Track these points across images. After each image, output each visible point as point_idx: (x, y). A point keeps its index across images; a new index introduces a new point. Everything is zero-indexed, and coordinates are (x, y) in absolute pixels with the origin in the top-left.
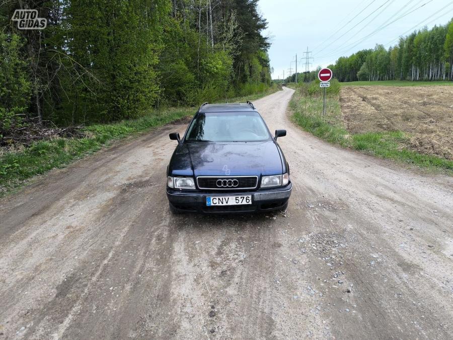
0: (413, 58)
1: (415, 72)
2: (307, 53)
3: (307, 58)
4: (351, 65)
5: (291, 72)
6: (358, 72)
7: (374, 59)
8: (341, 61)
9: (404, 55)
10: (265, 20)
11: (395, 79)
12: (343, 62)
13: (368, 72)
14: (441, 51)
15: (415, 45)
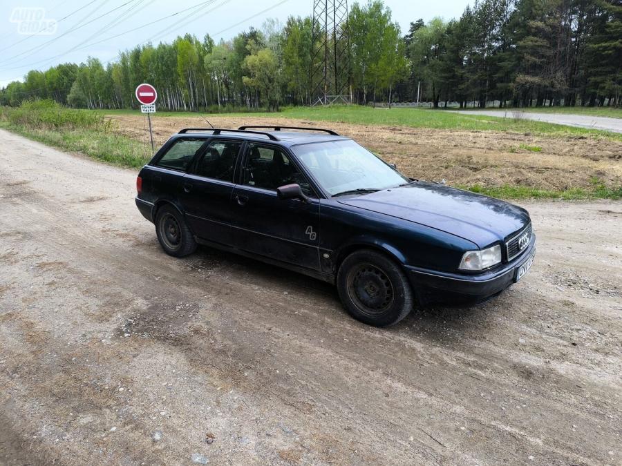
4: (51, 83)
6: (68, 96)
7: (88, 77)
8: (32, 76)
9: (132, 76)
11: (125, 108)
12: (36, 79)
13: (84, 96)
14: (175, 75)
15: (143, 65)
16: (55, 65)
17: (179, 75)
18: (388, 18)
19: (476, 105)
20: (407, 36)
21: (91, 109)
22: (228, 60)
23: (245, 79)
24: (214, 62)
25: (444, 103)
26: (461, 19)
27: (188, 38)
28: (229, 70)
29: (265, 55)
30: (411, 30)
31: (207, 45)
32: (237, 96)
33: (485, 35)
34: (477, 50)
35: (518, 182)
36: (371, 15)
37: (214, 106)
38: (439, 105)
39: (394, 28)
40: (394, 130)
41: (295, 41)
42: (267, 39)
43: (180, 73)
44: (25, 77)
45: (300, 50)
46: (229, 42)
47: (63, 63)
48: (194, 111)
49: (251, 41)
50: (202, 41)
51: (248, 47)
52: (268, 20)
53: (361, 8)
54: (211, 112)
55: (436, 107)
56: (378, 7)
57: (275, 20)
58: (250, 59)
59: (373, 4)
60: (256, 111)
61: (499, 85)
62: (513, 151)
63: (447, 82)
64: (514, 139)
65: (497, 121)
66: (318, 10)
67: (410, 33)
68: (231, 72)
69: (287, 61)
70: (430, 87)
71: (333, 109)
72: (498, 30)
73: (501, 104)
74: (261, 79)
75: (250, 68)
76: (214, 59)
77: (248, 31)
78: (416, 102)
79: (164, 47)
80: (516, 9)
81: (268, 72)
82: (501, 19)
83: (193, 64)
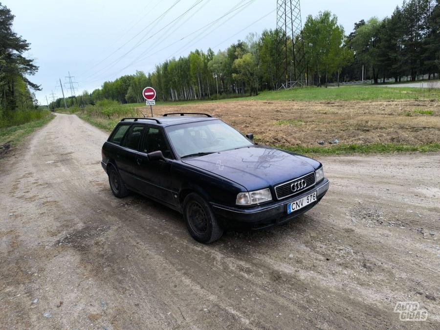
0: (170, 82)
1: (174, 94)
2: (70, 77)
3: (71, 83)
4: (117, 88)
5: (54, 97)
6: (126, 96)
7: (137, 83)
8: (106, 85)
9: (163, 80)
10: (26, 41)
11: (159, 100)
12: (109, 87)
13: (135, 95)
14: (189, 76)
15: (169, 72)
16: (119, 77)
17: (191, 77)
18: (335, 22)
19: (409, 79)
20: (352, 33)
21: (139, 102)
22: (223, 64)
23: (234, 75)
24: (214, 65)
25: (383, 79)
26: (392, 17)
27: (197, 51)
28: (224, 70)
29: (247, 57)
30: (355, 29)
31: (209, 56)
32: (230, 87)
33: (412, 26)
34: (406, 38)
35: (393, 139)
36: (323, 21)
37: (214, 95)
38: (379, 81)
39: (339, 29)
40: (329, 103)
41: (267, 46)
42: (249, 47)
43: (193, 76)
44: (102, 86)
45: (271, 51)
46: (224, 52)
47: (123, 76)
48: (201, 100)
49: (238, 49)
50: (206, 53)
51: (236, 53)
52: (250, 34)
53: (314, 18)
54: (212, 100)
55: (376, 83)
56: (327, 15)
57: (255, 34)
58: (237, 61)
59: (323, 14)
60: (242, 97)
61: (426, 62)
62: (408, 115)
63: (383, 64)
64: (419, 105)
65: (414, 91)
66: (280, 24)
67: (355, 31)
68: (225, 72)
69: (263, 60)
70: (371, 69)
71: (292, 91)
72: (423, 21)
73: (429, 77)
74: (245, 74)
75: (237, 67)
76: (215, 64)
77: (236, 43)
78: (362, 80)
79: (182, 60)
80: (437, 4)
81: (249, 69)
82: (426, 13)
83: (201, 69)
